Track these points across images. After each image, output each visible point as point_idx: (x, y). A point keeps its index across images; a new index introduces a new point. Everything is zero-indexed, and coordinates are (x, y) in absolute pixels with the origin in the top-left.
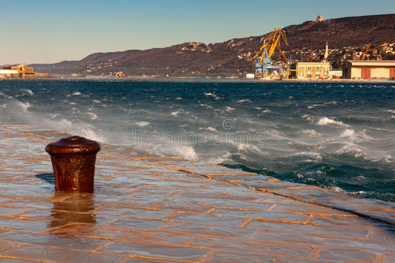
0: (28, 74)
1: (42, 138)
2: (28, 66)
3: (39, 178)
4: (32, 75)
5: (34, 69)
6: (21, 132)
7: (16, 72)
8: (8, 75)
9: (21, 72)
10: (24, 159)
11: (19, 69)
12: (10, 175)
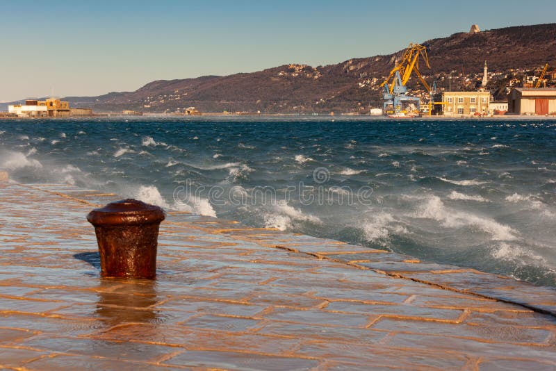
0: (62, 111)
1: (83, 202)
2: (62, 100)
3: (79, 258)
4: (67, 113)
5: (69, 104)
6: (53, 194)
7: (44, 108)
8: (33, 113)
9: (51, 108)
10: (57, 233)
11: (48, 104)
12: (37, 255)
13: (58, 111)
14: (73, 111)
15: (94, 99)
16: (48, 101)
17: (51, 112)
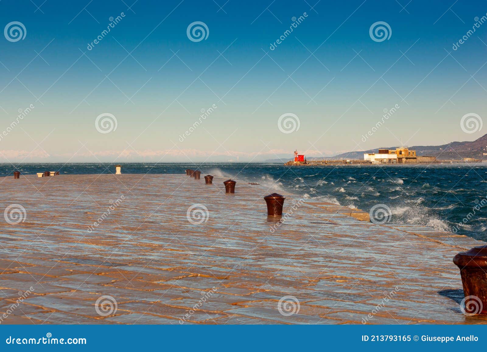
0: (410, 158)
1: (438, 242)
2: (410, 149)
3: (443, 295)
4: (414, 161)
5: (416, 153)
6: (410, 234)
7: (394, 156)
8: (385, 161)
9: (400, 156)
10: (419, 270)
11: (398, 153)
12: (406, 291)
13: (407, 158)
14: (420, 159)
15: (438, 148)
16: (398, 150)
17: (400, 159)
